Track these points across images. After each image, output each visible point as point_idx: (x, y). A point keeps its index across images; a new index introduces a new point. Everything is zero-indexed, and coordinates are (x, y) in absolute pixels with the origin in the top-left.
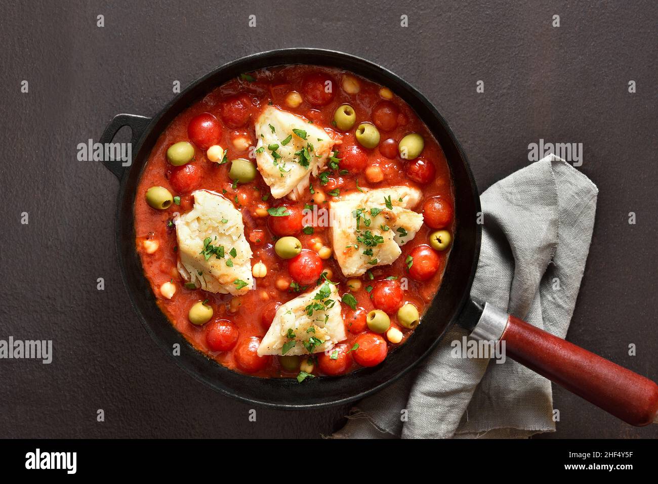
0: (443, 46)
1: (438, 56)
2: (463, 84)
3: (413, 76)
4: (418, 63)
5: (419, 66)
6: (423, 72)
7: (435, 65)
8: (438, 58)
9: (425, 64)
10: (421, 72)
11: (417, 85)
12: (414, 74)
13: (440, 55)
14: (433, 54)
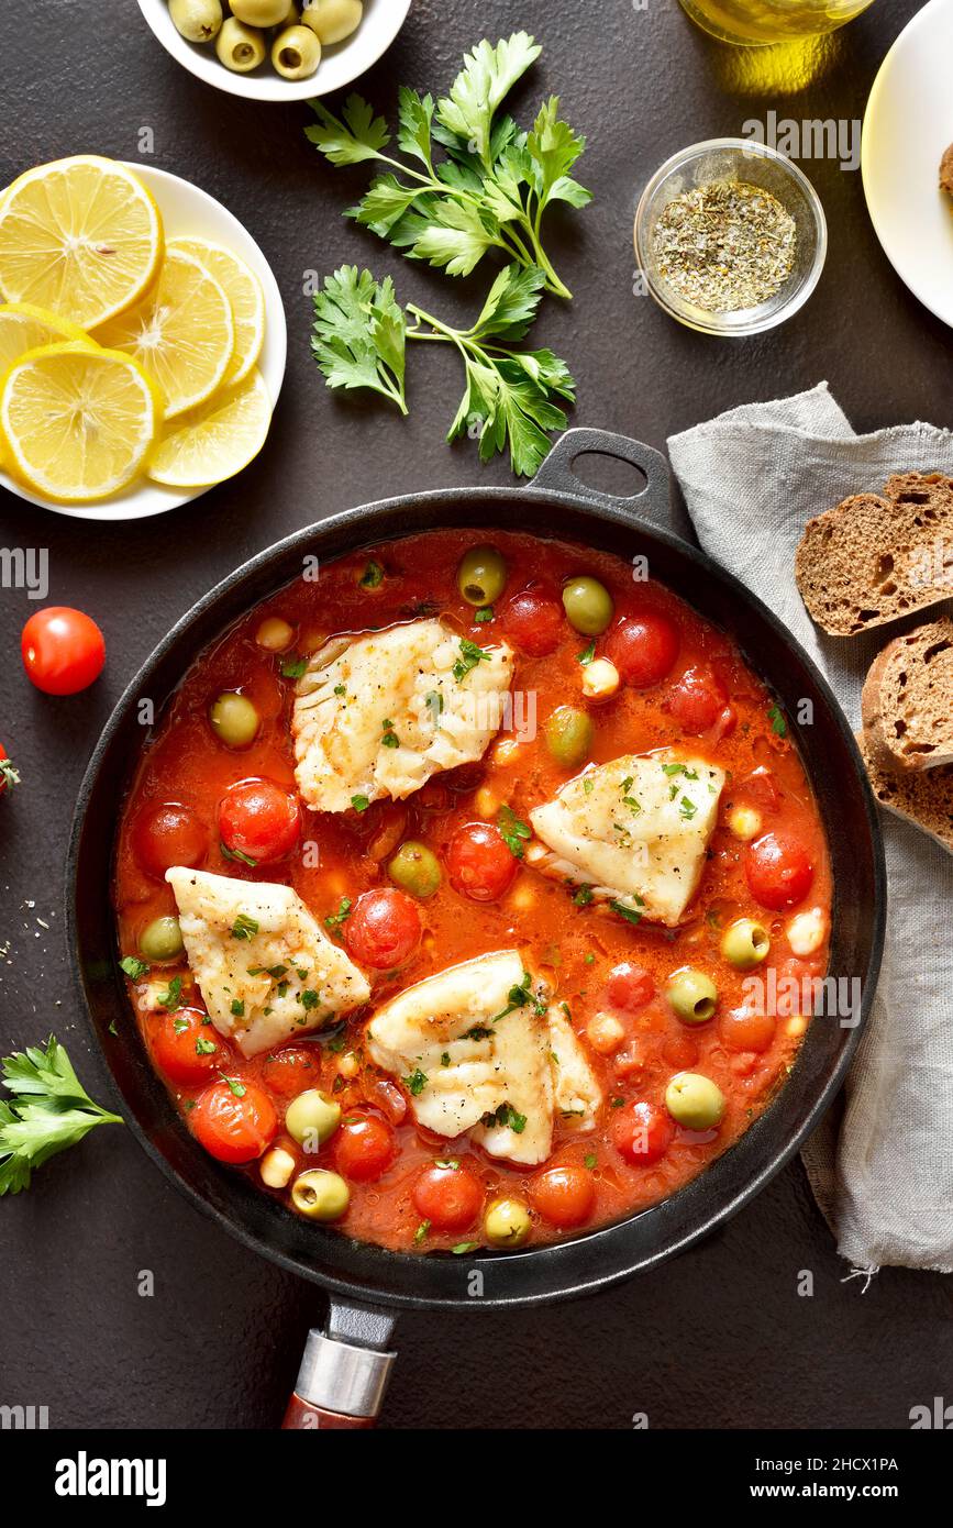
0: (633, 338)
1: (633, 362)
2: (713, 391)
4: (601, 398)
5: (607, 403)
7: (636, 384)
8: (636, 366)
9: (616, 393)
10: (616, 413)
13: (636, 357)
14: (622, 364)
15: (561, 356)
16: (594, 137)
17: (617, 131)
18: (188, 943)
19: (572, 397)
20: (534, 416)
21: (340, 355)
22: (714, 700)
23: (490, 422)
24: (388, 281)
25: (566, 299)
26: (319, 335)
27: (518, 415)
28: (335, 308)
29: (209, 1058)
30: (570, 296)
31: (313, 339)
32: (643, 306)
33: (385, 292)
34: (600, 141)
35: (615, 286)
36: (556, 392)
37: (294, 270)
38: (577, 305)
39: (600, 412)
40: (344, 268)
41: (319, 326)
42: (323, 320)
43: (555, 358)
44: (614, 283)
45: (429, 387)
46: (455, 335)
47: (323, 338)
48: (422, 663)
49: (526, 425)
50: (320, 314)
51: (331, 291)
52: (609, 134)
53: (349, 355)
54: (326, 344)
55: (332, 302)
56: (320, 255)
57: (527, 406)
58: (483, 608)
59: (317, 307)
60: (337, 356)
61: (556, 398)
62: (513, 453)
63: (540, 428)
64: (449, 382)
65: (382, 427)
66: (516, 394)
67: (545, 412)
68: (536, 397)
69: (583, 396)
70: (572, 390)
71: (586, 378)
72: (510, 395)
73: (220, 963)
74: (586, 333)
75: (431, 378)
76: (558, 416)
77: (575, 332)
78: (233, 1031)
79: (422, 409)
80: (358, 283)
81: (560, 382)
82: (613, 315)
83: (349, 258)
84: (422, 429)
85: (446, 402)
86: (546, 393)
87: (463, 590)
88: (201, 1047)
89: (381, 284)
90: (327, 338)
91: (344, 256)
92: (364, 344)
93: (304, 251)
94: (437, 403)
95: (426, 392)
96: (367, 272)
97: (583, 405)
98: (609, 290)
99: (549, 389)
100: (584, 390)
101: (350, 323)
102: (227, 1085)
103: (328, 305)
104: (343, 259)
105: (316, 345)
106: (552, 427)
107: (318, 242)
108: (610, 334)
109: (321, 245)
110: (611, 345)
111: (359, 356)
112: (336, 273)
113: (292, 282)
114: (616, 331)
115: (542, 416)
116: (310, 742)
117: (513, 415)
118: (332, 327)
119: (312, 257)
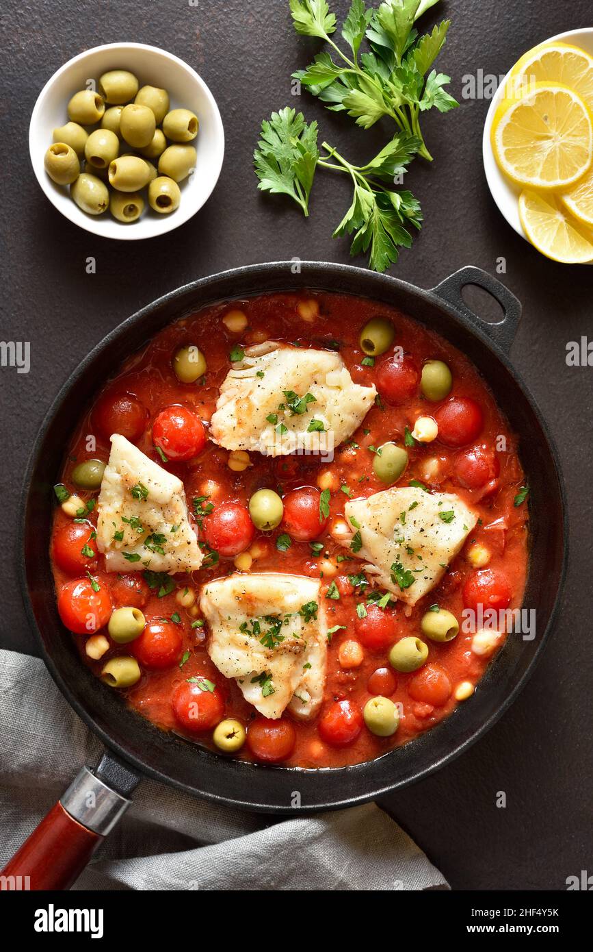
1: (464, 212)
3: (435, 252)
5: (441, 236)
6: (448, 243)
8: (465, 215)
9: (448, 230)
10: (445, 244)
11: (445, 264)
12: (436, 249)
13: (466, 209)
14: (456, 212)
15: (417, 197)
16: (470, 58)
17: (487, 57)
18: (104, 485)
19: (419, 226)
20: (391, 234)
21: (271, 166)
22: (489, 472)
23: (363, 231)
24: (314, 124)
25: (428, 161)
26: (260, 150)
27: (381, 231)
28: (275, 134)
29: (87, 559)
30: (431, 159)
31: (256, 152)
32: (478, 177)
33: (311, 132)
34: (474, 61)
35: (463, 159)
36: (410, 221)
37: (254, 103)
38: (435, 167)
39: (435, 241)
40: (287, 109)
41: (261, 144)
42: (265, 141)
43: (413, 198)
44: (462, 157)
45: (325, 200)
46: (351, 169)
47: (263, 153)
48: (318, 377)
49: (385, 239)
50: (264, 136)
51: (275, 122)
52: (481, 58)
53: (277, 167)
54: (263, 157)
55: (274, 129)
56: (273, 98)
57: (389, 226)
58: (370, 357)
59: (263, 131)
60: (269, 167)
61: (408, 224)
62: (372, 256)
63: (393, 243)
64: (339, 199)
65: (289, 218)
66: (382, 216)
67: (399, 232)
68: (395, 222)
69: (426, 227)
70: (420, 222)
71: (430, 217)
72: (378, 214)
73: (118, 506)
74: (437, 186)
75: (329, 194)
76: (407, 237)
77: (429, 184)
78: (106, 550)
79: (318, 213)
80: (293, 121)
81: (413, 215)
82: (457, 178)
83: (291, 103)
84: (315, 226)
85: (335, 212)
86: (402, 221)
87: (362, 339)
88: (86, 550)
89: (309, 125)
90: (265, 153)
91: (288, 101)
92: (289, 163)
93: (263, 92)
94: (329, 212)
95: (323, 203)
96: (301, 114)
97: (425, 233)
98: (457, 161)
99: (406, 218)
100: (427, 224)
101: (283, 146)
102: (90, 581)
103: (270, 130)
104: (287, 103)
105: (257, 156)
106: (401, 244)
107: (273, 88)
108: (453, 190)
109: (274, 90)
110: (451, 198)
111: (284, 170)
112: (280, 111)
113: (251, 111)
114: (457, 190)
115: (396, 235)
116: (230, 399)
117: (377, 229)
118: (270, 147)
119: (267, 97)
